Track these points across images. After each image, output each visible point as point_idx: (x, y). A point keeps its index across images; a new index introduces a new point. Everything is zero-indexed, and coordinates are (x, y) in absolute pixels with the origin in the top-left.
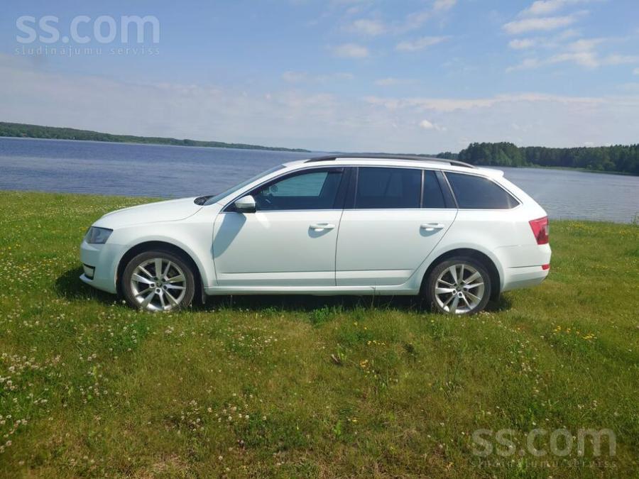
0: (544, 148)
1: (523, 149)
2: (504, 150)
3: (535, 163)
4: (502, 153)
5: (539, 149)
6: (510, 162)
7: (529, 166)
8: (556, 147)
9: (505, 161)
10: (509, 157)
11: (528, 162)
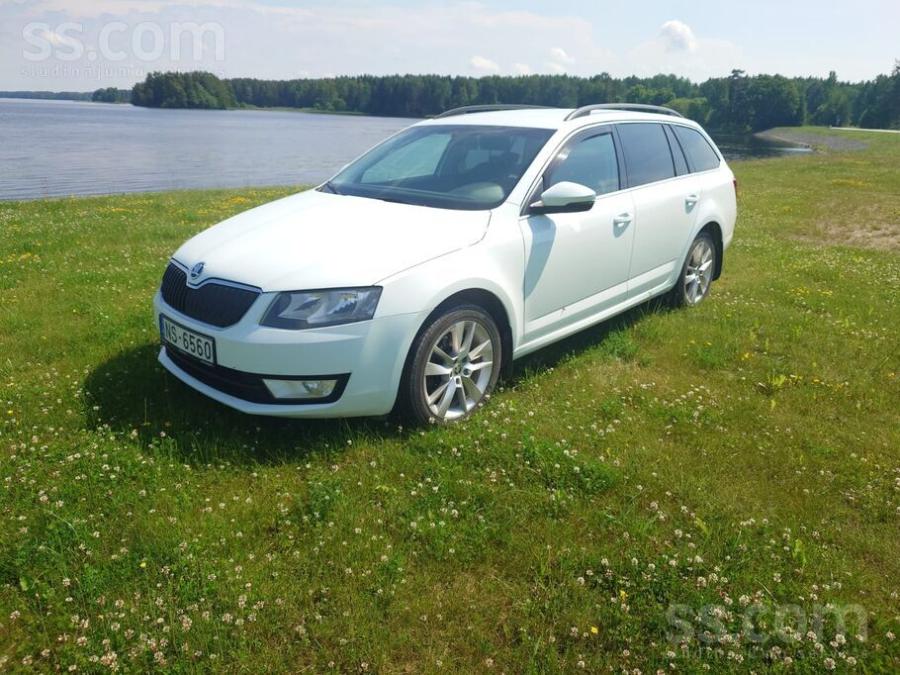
0: (255, 80)
1: (226, 81)
2: (202, 83)
3: (249, 102)
4: (201, 87)
5: (248, 81)
6: (214, 101)
7: (242, 107)
8: (271, 80)
9: (207, 101)
10: (212, 95)
11: (240, 101)
